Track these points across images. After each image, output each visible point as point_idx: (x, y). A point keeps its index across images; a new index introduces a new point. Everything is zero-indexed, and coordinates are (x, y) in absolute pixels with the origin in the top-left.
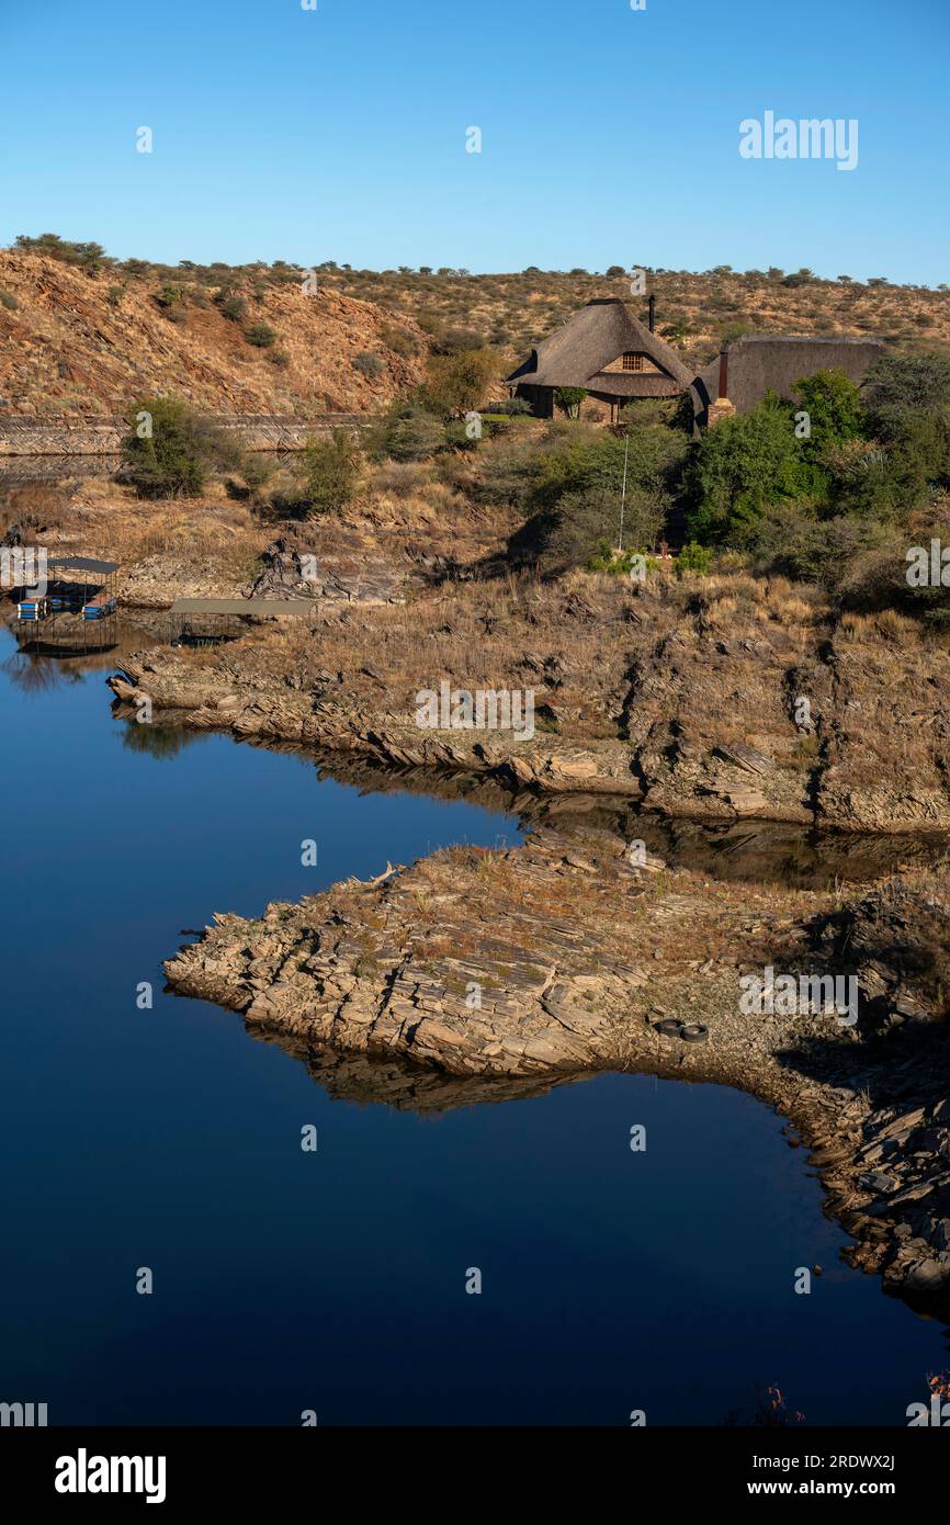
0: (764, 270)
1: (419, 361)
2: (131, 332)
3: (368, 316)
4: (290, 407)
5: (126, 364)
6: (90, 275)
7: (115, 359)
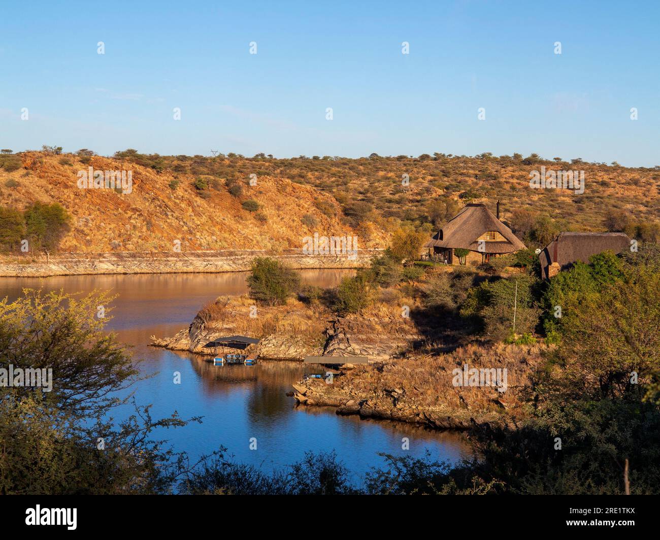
0: (511, 155)
1: (337, 219)
2: (183, 205)
3: (307, 194)
4: (270, 246)
5: (181, 223)
6: (158, 173)
7: (176, 220)
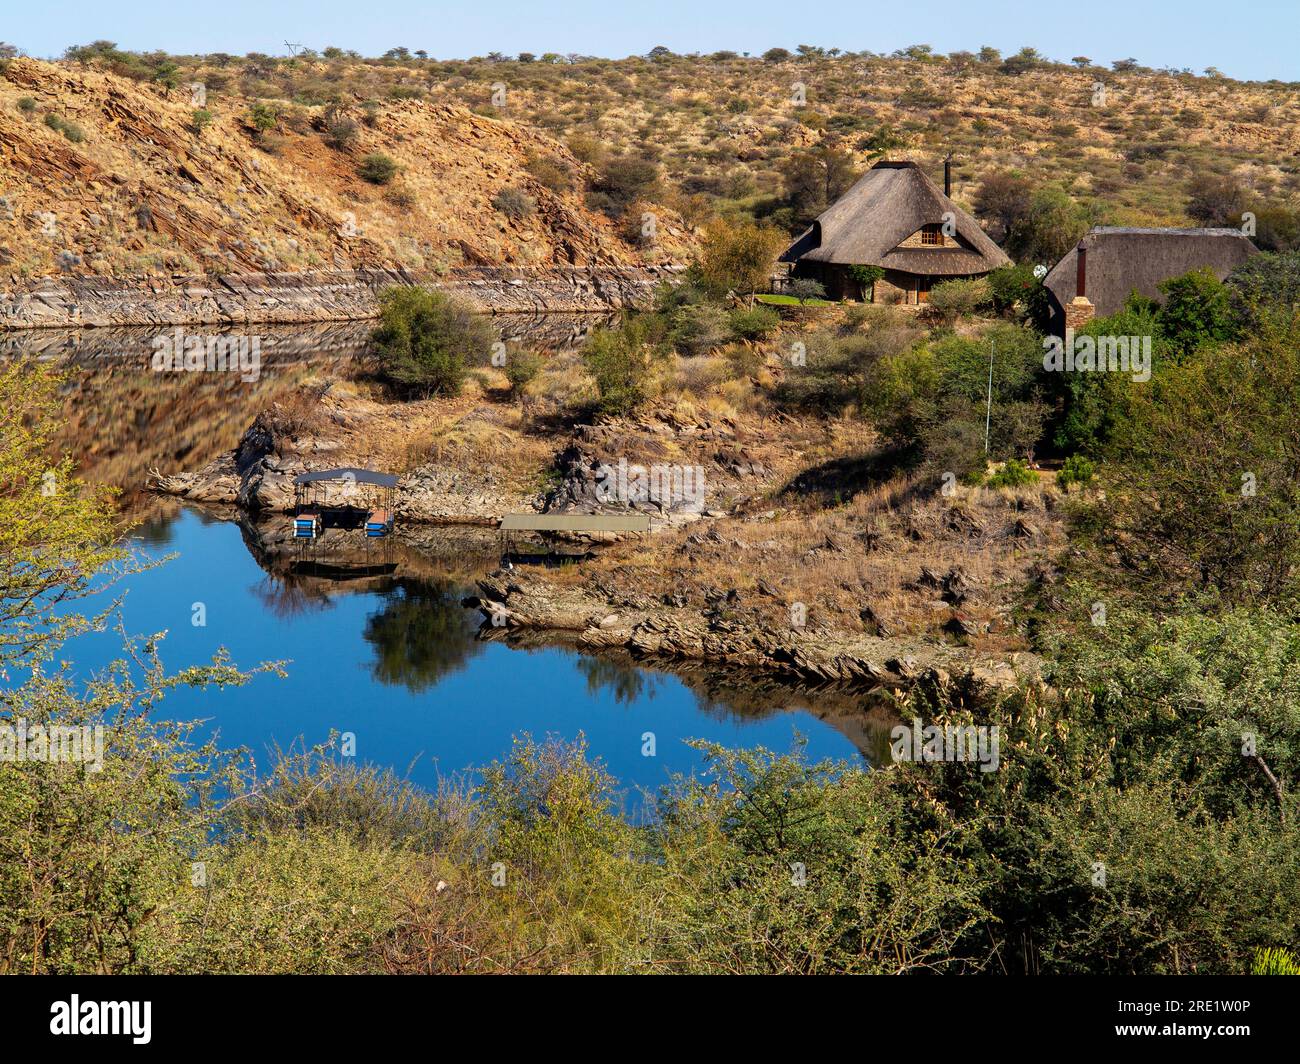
0: (975, 50)
1: (575, 197)
2: (221, 167)
3: (506, 140)
4: (421, 261)
5: (218, 208)
6: (163, 96)
7: (205, 202)
